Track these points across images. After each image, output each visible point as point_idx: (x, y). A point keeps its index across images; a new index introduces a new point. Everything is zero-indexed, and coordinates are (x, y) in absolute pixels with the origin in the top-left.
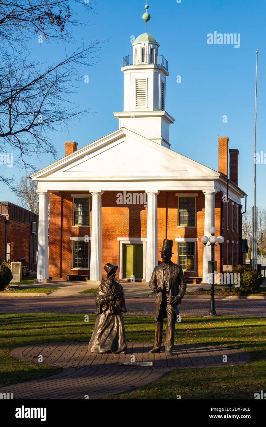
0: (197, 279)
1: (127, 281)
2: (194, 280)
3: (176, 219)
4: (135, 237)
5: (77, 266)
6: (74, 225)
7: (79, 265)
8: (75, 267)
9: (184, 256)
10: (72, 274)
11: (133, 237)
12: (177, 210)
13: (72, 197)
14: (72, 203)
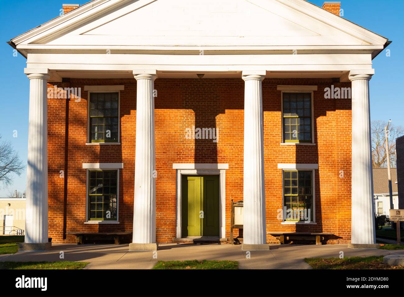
0: (322, 236)
1: (192, 243)
2: (318, 238)
3: (278, 131)
4: (204, 163)
5: (94, 217)
6: (90, 142)
7: (99, 216)
8: (91, 219)
9: (293, 195)
10: (85, 232)
11: (202, 163)
12: (279, 114)
13: (87, 91)
14: (86, 101)
